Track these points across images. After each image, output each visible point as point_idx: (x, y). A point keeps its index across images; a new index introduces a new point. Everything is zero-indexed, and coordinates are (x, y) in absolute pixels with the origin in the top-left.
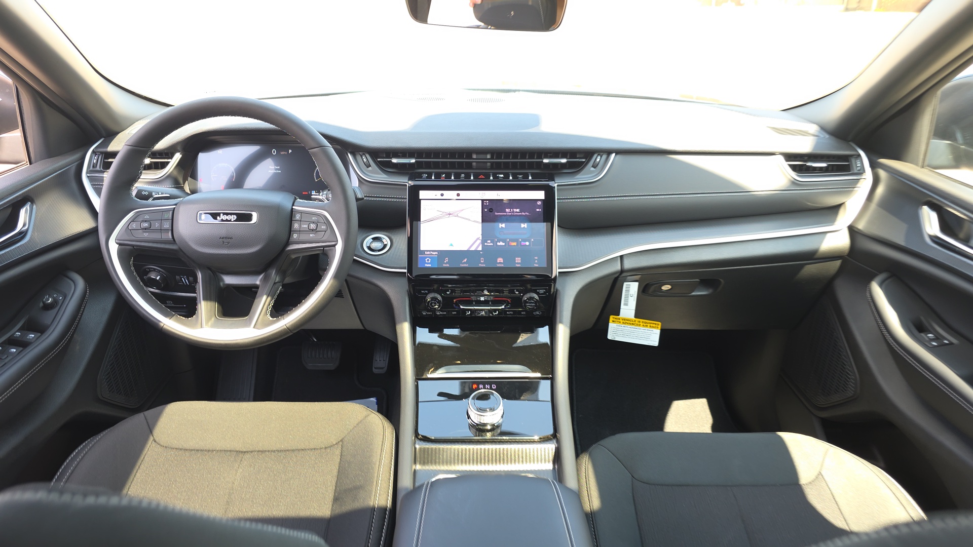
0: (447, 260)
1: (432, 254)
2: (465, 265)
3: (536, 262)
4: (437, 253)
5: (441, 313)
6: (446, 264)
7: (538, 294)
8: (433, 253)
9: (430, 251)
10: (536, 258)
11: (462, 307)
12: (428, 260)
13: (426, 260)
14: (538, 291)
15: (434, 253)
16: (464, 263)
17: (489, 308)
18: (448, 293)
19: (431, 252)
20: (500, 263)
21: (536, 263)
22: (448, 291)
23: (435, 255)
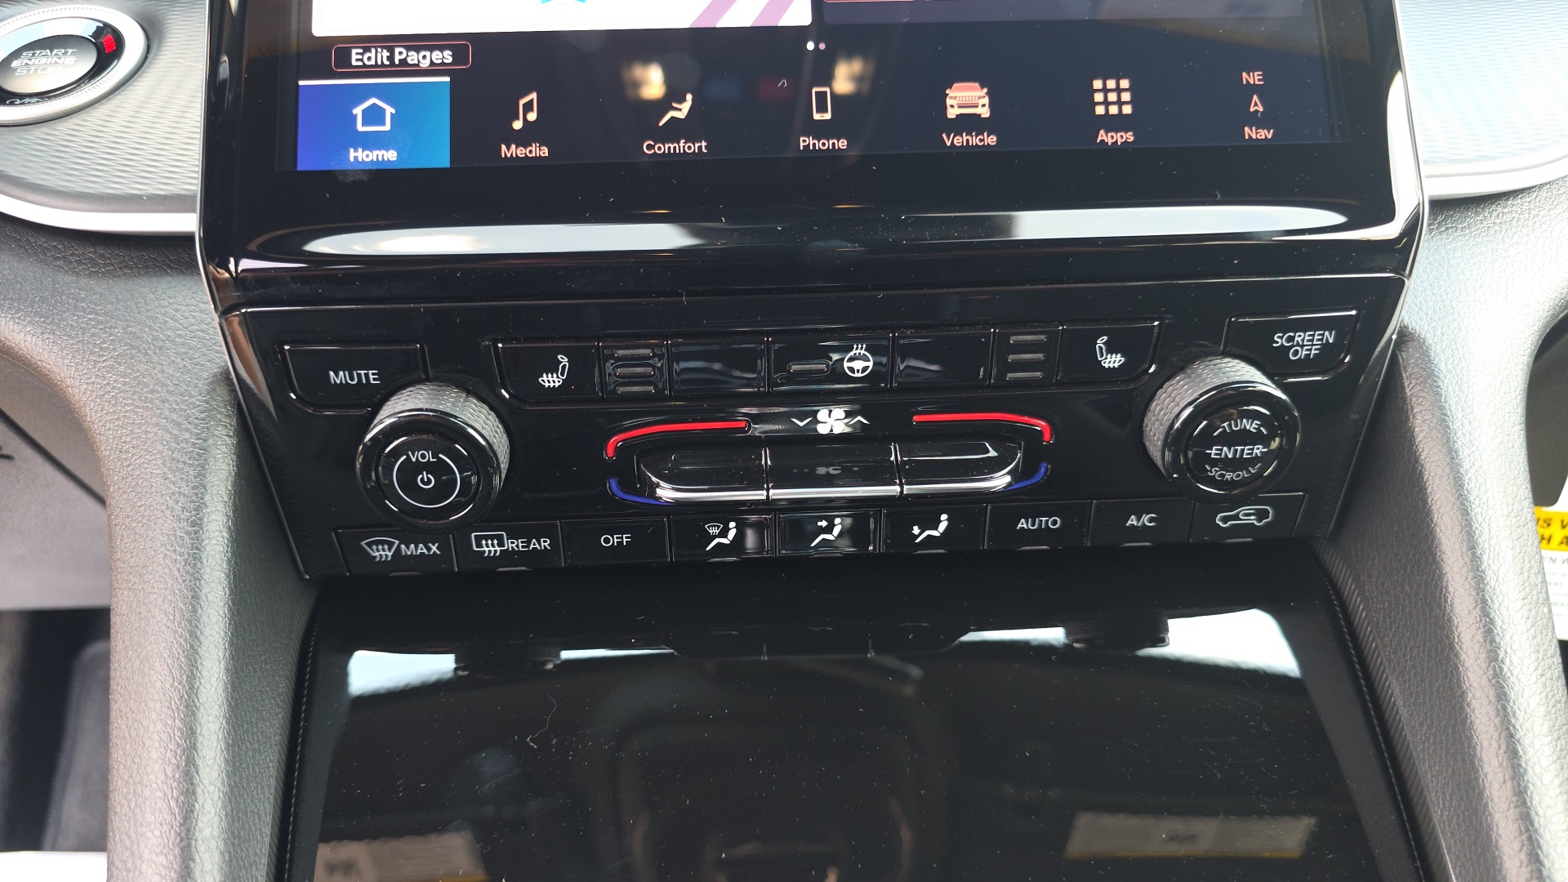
0: (528, 111)
1: (406, 69)
2: (682, 146)
3: (1256, 105)
4: (448, 57)
5: (509, 545)
6: (523, 138)
7: (1274, 364)
8: (413, 58)
9: (388, 41)
10: (1254, 78)
11: (667, 493)
12: (373, 116)
13: (358, 111)
14: (1280, 340)
15: (422, 59)
16: (676, 130)
17: (893, 490)
18: (550, 380)
19: (400, 53)
20: (968, 123)
21: (1258, 121)
22: (553, 368)
23: (434, 70)
